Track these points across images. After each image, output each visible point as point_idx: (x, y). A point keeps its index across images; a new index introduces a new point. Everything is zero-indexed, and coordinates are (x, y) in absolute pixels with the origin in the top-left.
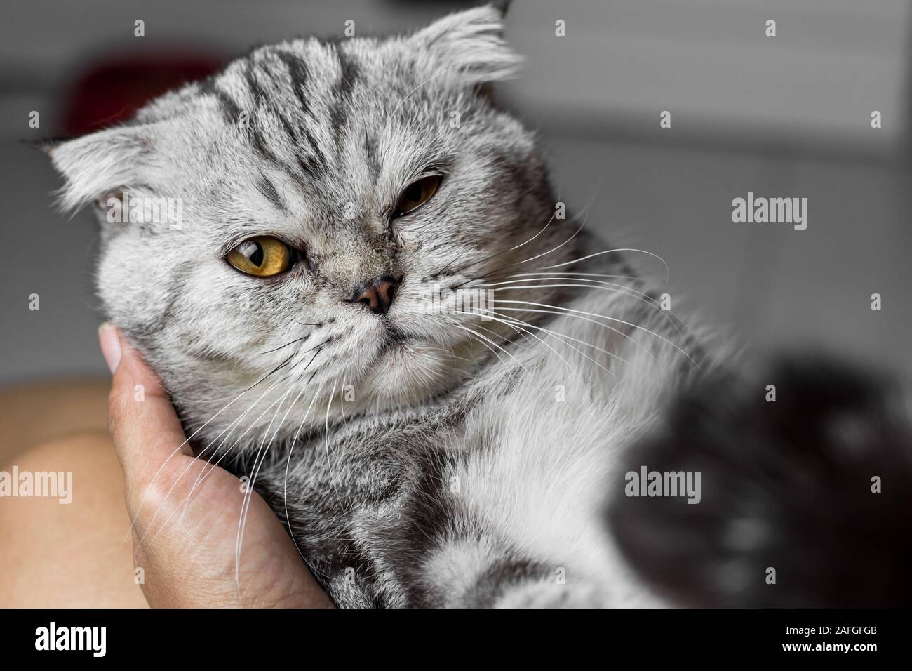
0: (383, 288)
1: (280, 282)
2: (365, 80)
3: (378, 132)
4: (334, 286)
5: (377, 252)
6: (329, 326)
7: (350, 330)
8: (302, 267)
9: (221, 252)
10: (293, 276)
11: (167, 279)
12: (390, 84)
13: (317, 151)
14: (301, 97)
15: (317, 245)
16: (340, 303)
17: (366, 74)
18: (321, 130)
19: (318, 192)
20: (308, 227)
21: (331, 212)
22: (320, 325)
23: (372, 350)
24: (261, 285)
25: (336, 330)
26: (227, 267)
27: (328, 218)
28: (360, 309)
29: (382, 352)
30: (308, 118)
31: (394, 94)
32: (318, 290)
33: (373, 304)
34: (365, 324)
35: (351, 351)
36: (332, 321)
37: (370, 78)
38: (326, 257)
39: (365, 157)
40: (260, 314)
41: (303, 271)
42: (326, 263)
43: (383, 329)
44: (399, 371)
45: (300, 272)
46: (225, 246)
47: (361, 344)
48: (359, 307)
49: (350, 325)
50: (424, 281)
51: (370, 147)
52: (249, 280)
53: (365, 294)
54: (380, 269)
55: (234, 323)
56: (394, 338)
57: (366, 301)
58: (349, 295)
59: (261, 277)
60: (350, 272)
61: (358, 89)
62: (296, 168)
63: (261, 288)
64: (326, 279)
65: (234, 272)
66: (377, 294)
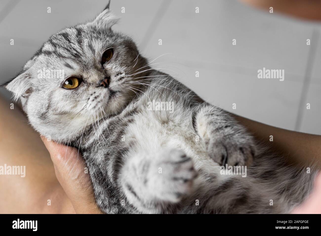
0: (106, 81)
1: (78, 89)
2: (84, 32)
3: (91, 42)
4: (93, 84)
5: (101, 72)
6: (94, 94)
7: (100, 94)
8: (83, 83)
9: (61, 86)
10: (81, 86)
11: (47, 98)
12: (91, 31)
13: (77, 51)
14: (69, 40)
15: (85, 76)
16: (95, 88)
17: (84, 30)
18: (76, 46)
19: (80, 61)
20: (81, 71)
21: (85, 66)
22: (92, 95)
23: (107, 98)
24: (73, 91)
25: (96, 95)
26: (63, 89)
27: (85, 67)
28: (101, 88)
29: (110, 98)
30: (72, 44)
31: (93, 33)
32: (89, 87)
33: (104, 86)
34: (104, 91)
35: (102, 99)
36: (95, 93)
37: (85, 30)
38: (88, 78)
39: (90, 49)
40: (73, 99)
41: (83, 84)
42: (89, 80)
43: (109, 92)
44: (116, 103)
45: (82, 84)
46: (61, 84)
47: (104, 97)
48: (101, 87)
49: (100, 93)
50: (115, 76)
51: (90, 46)
52: (69, 90)
53: (101, 84)
54: (103, 76)
55: (66, 103)
56: (112, 93)
57: (102, 85)
58: (97, 85)
59: (72, 89)
60: (96, 79)
61: (83, 34)
62: (73, 57)
63: (73, 92)
64: (90, 84)
65: (65, 89)
66: (105, 83)
